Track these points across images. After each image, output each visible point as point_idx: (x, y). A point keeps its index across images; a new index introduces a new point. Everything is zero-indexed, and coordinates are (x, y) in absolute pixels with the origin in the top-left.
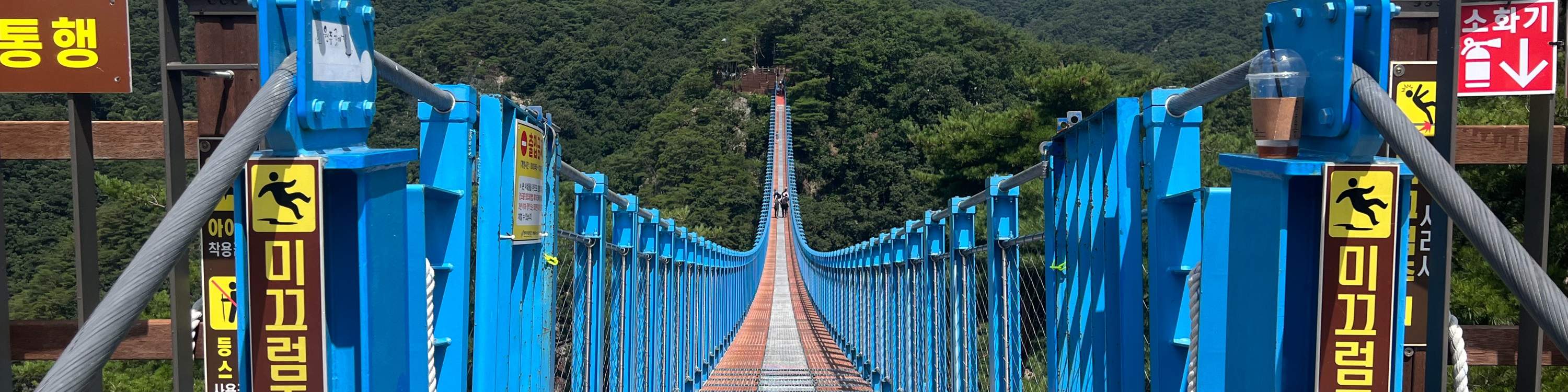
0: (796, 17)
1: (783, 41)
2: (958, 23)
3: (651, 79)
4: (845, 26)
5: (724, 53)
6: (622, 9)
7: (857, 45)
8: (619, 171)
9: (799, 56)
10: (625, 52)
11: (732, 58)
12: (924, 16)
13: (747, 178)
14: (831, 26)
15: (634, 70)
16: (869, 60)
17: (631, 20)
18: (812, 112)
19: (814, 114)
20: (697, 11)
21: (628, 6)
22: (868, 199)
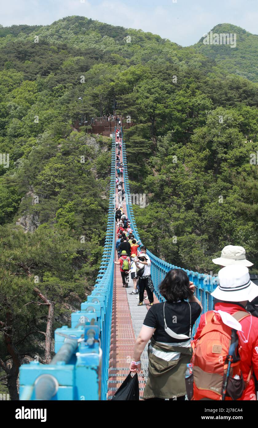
0: (130, 82)
1: (121, 99)
2: (238, 88)
3: (30, 124)
4: (162, 88)
5: (80, 107)
6: (11, 77)
7: (169, 102)
8: (8, 187)
9: (131, 109)
10: (14, 106)
11: (86, 110)
12: (215, 83)
13: (96, 192)
14: (153, 88)
15: (20, 118)
16: (179, 111)
17: (16, 85)
18: (141, 147)
19: (142, 148)
20: (62, 78)
21: (15, 76)
22: (179, 206)
